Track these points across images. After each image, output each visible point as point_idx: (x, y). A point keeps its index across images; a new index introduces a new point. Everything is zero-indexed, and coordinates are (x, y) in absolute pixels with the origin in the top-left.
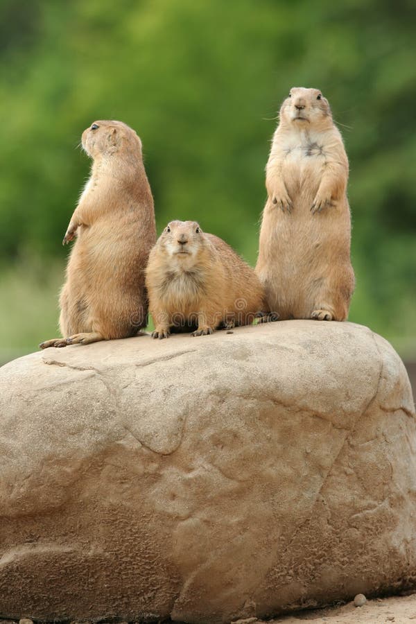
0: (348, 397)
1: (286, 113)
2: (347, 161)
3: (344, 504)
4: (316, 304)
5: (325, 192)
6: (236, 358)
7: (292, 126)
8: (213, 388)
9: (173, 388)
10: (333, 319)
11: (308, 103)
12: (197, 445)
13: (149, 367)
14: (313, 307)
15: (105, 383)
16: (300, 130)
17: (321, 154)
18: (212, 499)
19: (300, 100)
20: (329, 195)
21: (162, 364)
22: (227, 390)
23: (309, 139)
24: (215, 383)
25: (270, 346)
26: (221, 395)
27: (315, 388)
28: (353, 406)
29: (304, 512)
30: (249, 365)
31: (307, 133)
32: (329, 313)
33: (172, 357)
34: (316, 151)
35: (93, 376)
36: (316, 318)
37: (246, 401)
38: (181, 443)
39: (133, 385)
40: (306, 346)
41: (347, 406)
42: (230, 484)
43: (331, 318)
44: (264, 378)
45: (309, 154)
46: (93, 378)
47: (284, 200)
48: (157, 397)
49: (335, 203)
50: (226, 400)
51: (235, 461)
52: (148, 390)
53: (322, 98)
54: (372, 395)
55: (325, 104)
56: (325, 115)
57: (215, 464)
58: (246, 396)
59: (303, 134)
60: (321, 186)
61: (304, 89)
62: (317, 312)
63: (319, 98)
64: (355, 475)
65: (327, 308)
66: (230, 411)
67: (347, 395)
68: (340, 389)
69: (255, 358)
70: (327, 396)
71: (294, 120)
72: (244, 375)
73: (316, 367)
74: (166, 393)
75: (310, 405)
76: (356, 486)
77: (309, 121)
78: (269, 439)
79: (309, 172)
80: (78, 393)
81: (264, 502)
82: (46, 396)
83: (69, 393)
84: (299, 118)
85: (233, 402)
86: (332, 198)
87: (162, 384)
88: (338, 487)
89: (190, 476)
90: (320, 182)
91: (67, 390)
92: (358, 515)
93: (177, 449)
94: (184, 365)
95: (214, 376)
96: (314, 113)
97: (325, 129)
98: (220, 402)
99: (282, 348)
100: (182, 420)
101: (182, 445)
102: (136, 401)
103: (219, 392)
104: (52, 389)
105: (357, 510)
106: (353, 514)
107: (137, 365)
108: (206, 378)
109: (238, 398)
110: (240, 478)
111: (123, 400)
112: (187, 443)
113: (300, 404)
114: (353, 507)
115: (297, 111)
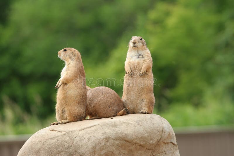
0: (151, 139)
1: (130, 45)
2: (152, 60)
4: (142, 108)
5: (144, 69)
6: (113, 127)
7: (132, 49)
8: (104, 137)
9: (91, 138)
10: (148, 113)
11: (137, 41)
13: (83, 131)
14: (141, 109)
15: (69, 136)
16: (135, 50)
17: (143, 57)
19: (134, 40)
20: (145, 70)
21: (88, 129)
22: (109, 138)
23: (138, 53)
24: (105, 135)
25: (124, 123)
26: (107, 139)
27: (139, 136)
28: (153, 142)
30: (117, 129)
31: (138, 51)
32: (146, 111)
33: (91, 127)
34: (141, 57)
35: (65, 134)
36: (142, 113)
37: (116, 141)
39: (78, 137)
40: (137, 122)
41: (151, 142)
43: (147, 113)
44: (122, 133)
45: (138, 58)
46: (65, 135)
47: (129, 72)
48: (86, 140)
49: (147, 73)
50: (109, 141)
52: (82, 138)
53: (143, 40)
54: (160, 138)
55: (144, 41)
56: (143, 45)
58: (116, 139)
59: (136, 52)
60: (142, 68)
61: (136, 37)
62: (142, 111)
63: (141, 40)
65: (146, 109)
66: (110, 145)
67: (151, 138)
68: (149, 137)
69: (119, 126)
70: (143, 138)
71: (133, 47)
72: (115, 132)
73: (140, 129)
74: (89, 139)
75: (138, 142)
77: (137, 47)
78: (124, 154)
79: (138, 63)
80: (60, 140)
82: (49, 141)
83: (57, 140)
84: (134, 46)
85: (111, 141)
86: (146, 71)
87: (87, 136)
90: (142, 66)
91: (56, 139)
94: (95, 130)
95: (105, 133)
96: (139, 45)
97: (144, 50)
98: (107, 142)
99: (128, 123)
100: (94, 148)
102: (79, 142)
103: (106, 138)
104: (51, 139)
107: (80, 130)
108: (102, 134)
109: (113, 140)
111: (75, 142)
113: (134, 142)
115: (133, 44)
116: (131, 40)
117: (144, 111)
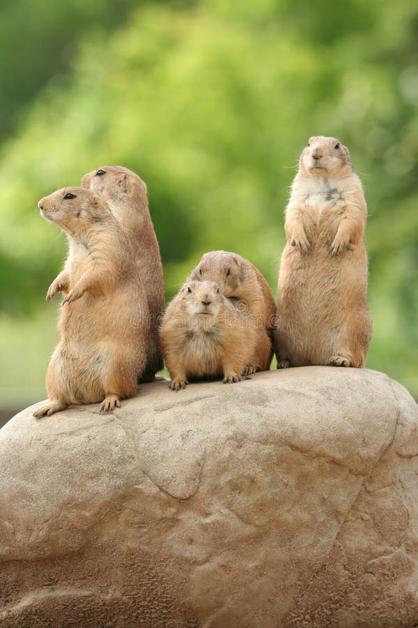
0: (365, 444)
1: (304, 162)
2: (365, 204)
3: (361, 550)
4: (334, 351)
5: (343, 235)
6: (254, 404)
7: (310, 174)
8: (231, 434)
9: (190, 434)
10: (351, 366)
11: (325, 152)
12: (215, 490)
13: (168, 412)
14: (331, 353)
15: (124, 428)
17: (341, 198)
18: (229, 543)
19: (317, 150)
20: (347, 238)
21: (180, 409)
22: (245, 436)
23: (328, 186)
24: (233, 428)
25: (288, 392)
26: (239, 440)
27: (331, 434)
28: (371, 452)
29: (320, 557)
30: (267, 411)
31: (326, 180)
32: (346, 360)
33: (191, 402)
34: (335, 196)
35: (112, 420)
36: (334, 364)
37: (263, 447)
38: (199, 488)
39: (152, 430)
40: (323, 392)
41: (364, 452)
42: (247, 529)
43: (349, 364)
44: (281, 423)
45: (329, 198)
46: (112, 423)
47: (302, 243)
48: (175, 441)
49: (353, 246)
50: (244, 446)
51: (252, 506)
52: (165, 435)
53: (342, 147)
54: (388, 442)
55: (344, 152)
56: (344, 164)
57: (232, 509)
58: (264, 441)
59: (321, 181)
60: (339, 230)
61: (323, 138)
62: (335, 358)
63: (337, 147)
64: (371, 521)
65: (345, 354)
66: (248, 457)
67: (364, 441)
68: (357, 436)
69: (273, 404)
70: (345, 442)
71: (312, 169)
72: (262, 420)
73: (334, 414)
74: (184, 437)
75: (328, 451)
76: (372, 532)
77: (326, 169)
78: (286, 485)
80: (97, 437)
81: (281, 547)
82: (65, 440)
83: (88, 437)
84: (317, 168)
85: (250, 447)
86: (350, 241)
87: (179, 429)
88: (355, 533)
89: (208, 520)
90: (338, 226)
91: (86, 434)
92: (375, 560)
93: (195, 494)
94: (202, 410)
95: (232, 422)
96: (332, 162)
98: (237, 447)
99: (300, 394)
100: (199, 465)
101: (200, 490)
102: (154, 446)
103: (237, 437)
104: (71, 433)
105: (373, 556)
106: (369, 560)
107: (156, 411)
108: (224, 423)
109: (255, 444)
110: (257, 523)
111: (142, 445)
112: (204, 488)
113: (317, 449)
114: (370, 553)
115: (315, 161)
116: (307, 149)
117: (341, 360)
